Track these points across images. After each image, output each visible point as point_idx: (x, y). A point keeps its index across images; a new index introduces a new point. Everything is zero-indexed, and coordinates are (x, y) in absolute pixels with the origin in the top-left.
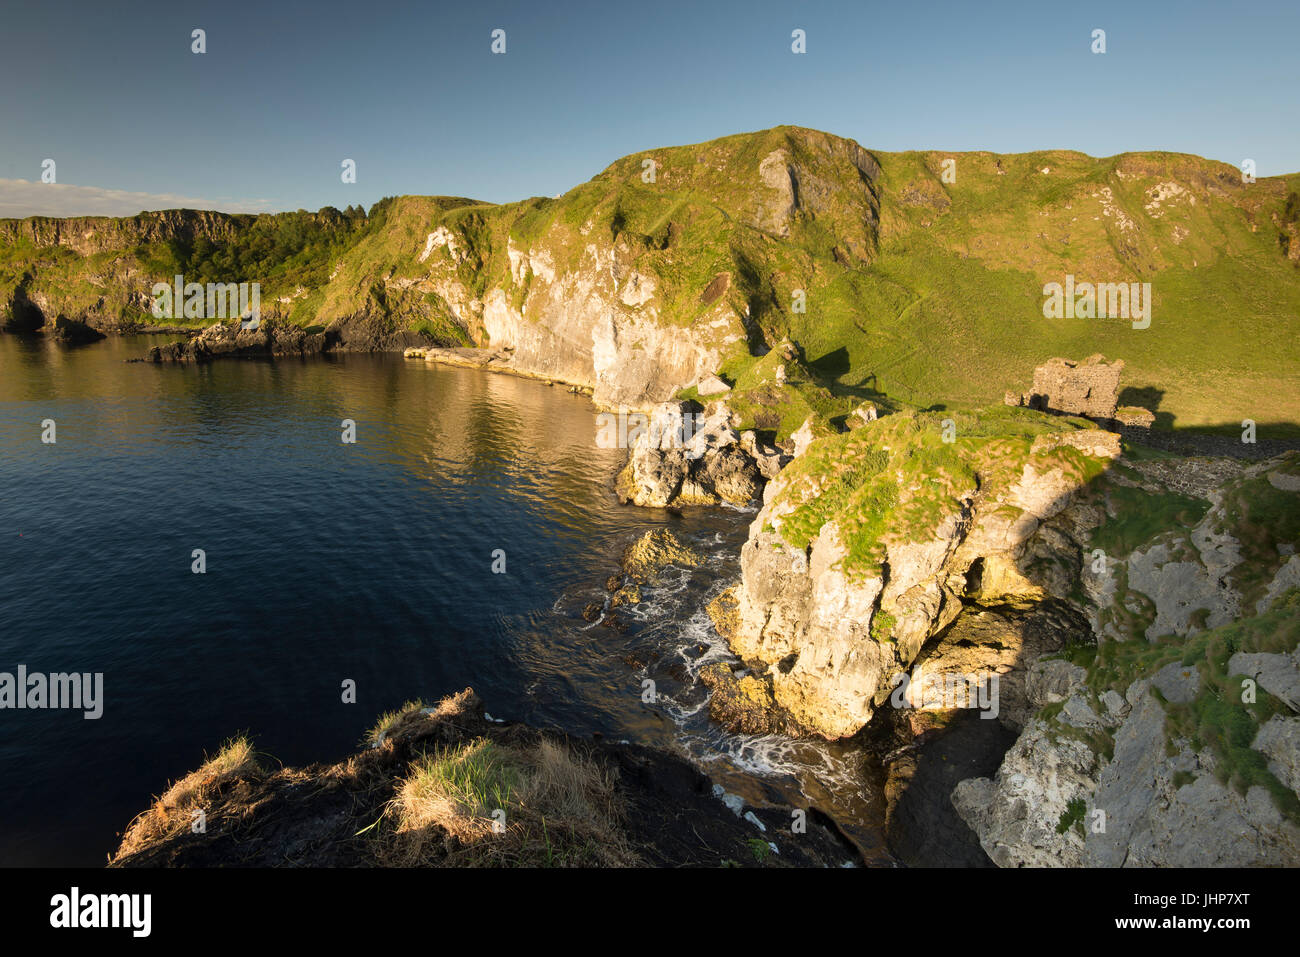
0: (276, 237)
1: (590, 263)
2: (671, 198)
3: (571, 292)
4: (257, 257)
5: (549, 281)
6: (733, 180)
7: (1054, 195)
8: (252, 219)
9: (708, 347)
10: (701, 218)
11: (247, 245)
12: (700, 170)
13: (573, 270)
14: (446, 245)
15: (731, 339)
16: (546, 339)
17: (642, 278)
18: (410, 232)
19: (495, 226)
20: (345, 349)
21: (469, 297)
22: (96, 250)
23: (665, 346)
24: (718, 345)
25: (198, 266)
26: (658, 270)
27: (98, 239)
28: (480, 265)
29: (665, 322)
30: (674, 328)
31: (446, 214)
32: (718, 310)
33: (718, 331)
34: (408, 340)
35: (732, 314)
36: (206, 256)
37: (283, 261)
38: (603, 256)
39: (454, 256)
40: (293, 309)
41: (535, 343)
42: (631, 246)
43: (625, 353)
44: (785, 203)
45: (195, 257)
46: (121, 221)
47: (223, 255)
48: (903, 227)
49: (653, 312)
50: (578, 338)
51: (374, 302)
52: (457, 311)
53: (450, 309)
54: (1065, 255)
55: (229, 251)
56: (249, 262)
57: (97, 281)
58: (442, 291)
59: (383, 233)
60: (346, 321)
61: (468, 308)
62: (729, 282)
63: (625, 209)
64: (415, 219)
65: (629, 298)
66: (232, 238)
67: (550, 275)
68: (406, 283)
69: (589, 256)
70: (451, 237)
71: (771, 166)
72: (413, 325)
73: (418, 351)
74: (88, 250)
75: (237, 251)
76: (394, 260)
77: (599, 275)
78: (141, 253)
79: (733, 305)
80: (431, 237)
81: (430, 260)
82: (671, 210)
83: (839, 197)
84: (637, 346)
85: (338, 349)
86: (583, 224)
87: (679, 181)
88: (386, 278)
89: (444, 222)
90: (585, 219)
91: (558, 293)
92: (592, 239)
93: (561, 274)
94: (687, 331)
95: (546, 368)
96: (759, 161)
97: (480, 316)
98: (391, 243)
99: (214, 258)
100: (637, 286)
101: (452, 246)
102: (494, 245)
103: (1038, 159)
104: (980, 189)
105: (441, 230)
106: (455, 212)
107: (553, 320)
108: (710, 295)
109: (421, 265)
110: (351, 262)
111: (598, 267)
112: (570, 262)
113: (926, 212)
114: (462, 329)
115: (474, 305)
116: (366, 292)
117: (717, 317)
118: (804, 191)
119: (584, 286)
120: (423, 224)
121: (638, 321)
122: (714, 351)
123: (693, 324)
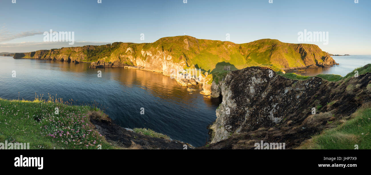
0: (100, 49)
1: (158, 53)
2: (170, 44)
3: (155, 58)
4: (97, 52)
5: (151, 56)
6: (180, 42)
7: (218, 46)
8: (97, 46)
9: (181, 66)
10: (176, 47)
11: (96, 50)
12: (174, 40)
13: (155, 54)
14: (130, 50)
15: (184, 65)
16: (151, 65)
17: (170, 56)
18: (124, 48)
19: (138, 47)
20: (114, 66)
21: (134, 58)
22: (78, 51)
23: (174, 66)
24: (183, 65)
25: (90, 53)
26: (172, 55)
27: (79, 50)
28: (135, 53)
29: (174, 62)
30: (175, 63)
31: (130, 45)
32: (182, 61)
33: (182, 64)
34: (124, 65)
35: (184, 61)
36: (91, 52)
37: (101, 52)
38: (160, 53)
39: (131, 52)
40: (105, 60)
41: (149, 66)
42: (166, 51)
43: (168, 67)
44: (188, 46)
45: (90, 52)
46: (81, 47)
47: (93, 52)
48: (203, 49)
49: (172, 61)
50: (157, 65)
51: (119, 59)
52: (131, 60)
53: (130, 60)
54: (221, 53)
55: (94, 51)
56: (96, 53)
57: (78, 55)
58: (129, 57)
59: (119, 48)
60: (115, 62)
61: (133, 60)
62: (183, 57)
63: (163, 45)
64: (125, 46)
65: (168, 59)
66: (94, 49)
67: (151, 55)
68: (124, 56)
69: (158, 52)
70: (131, 49)
71: (185, 41)
72: (124, 62)
73: (126, 67)
74: (77, 51)
75: (95, 51)
76: (122, 52)
77: (160, 55)
78: (83, 51)
79: (184, 60)
80: (128, 49)
81: (127, 52)
82: (171, 46)
83: (194, 45)
84: (170, 66)
85: (113, 66)
86: (156, 48)
87: (171, 42)
88: (120, 55)
89: (130, 47)
90: (157, 47)
91: (153, 58)
92: (159, 49)
93: (153, 55)
94: (178, 64)
95: (151, 69)
96: (183, 40)
97: (136, 61)
98: (121, 50)
99: (92, 52)
100: (169, 57)
101: (131, 50)
102: (137, 50)
103: (217, 41)
104: (211, 44)
105: (129, 48)
106: (131, 45)
107: (152, 62)
108: (181, 58)
109: (126, 53)
110: (114, 53)
111: (160, 54)
112: (154, 53)
113: (205, 47)
114: (132, 63)
115: (134, 59)
116: (118, 58)
117: (182, 62)
118: (190, 44)
119: (158, 57)
120: (126, 47)
121: (170, 62)
122: (182, 66)
123: (179, 63)
